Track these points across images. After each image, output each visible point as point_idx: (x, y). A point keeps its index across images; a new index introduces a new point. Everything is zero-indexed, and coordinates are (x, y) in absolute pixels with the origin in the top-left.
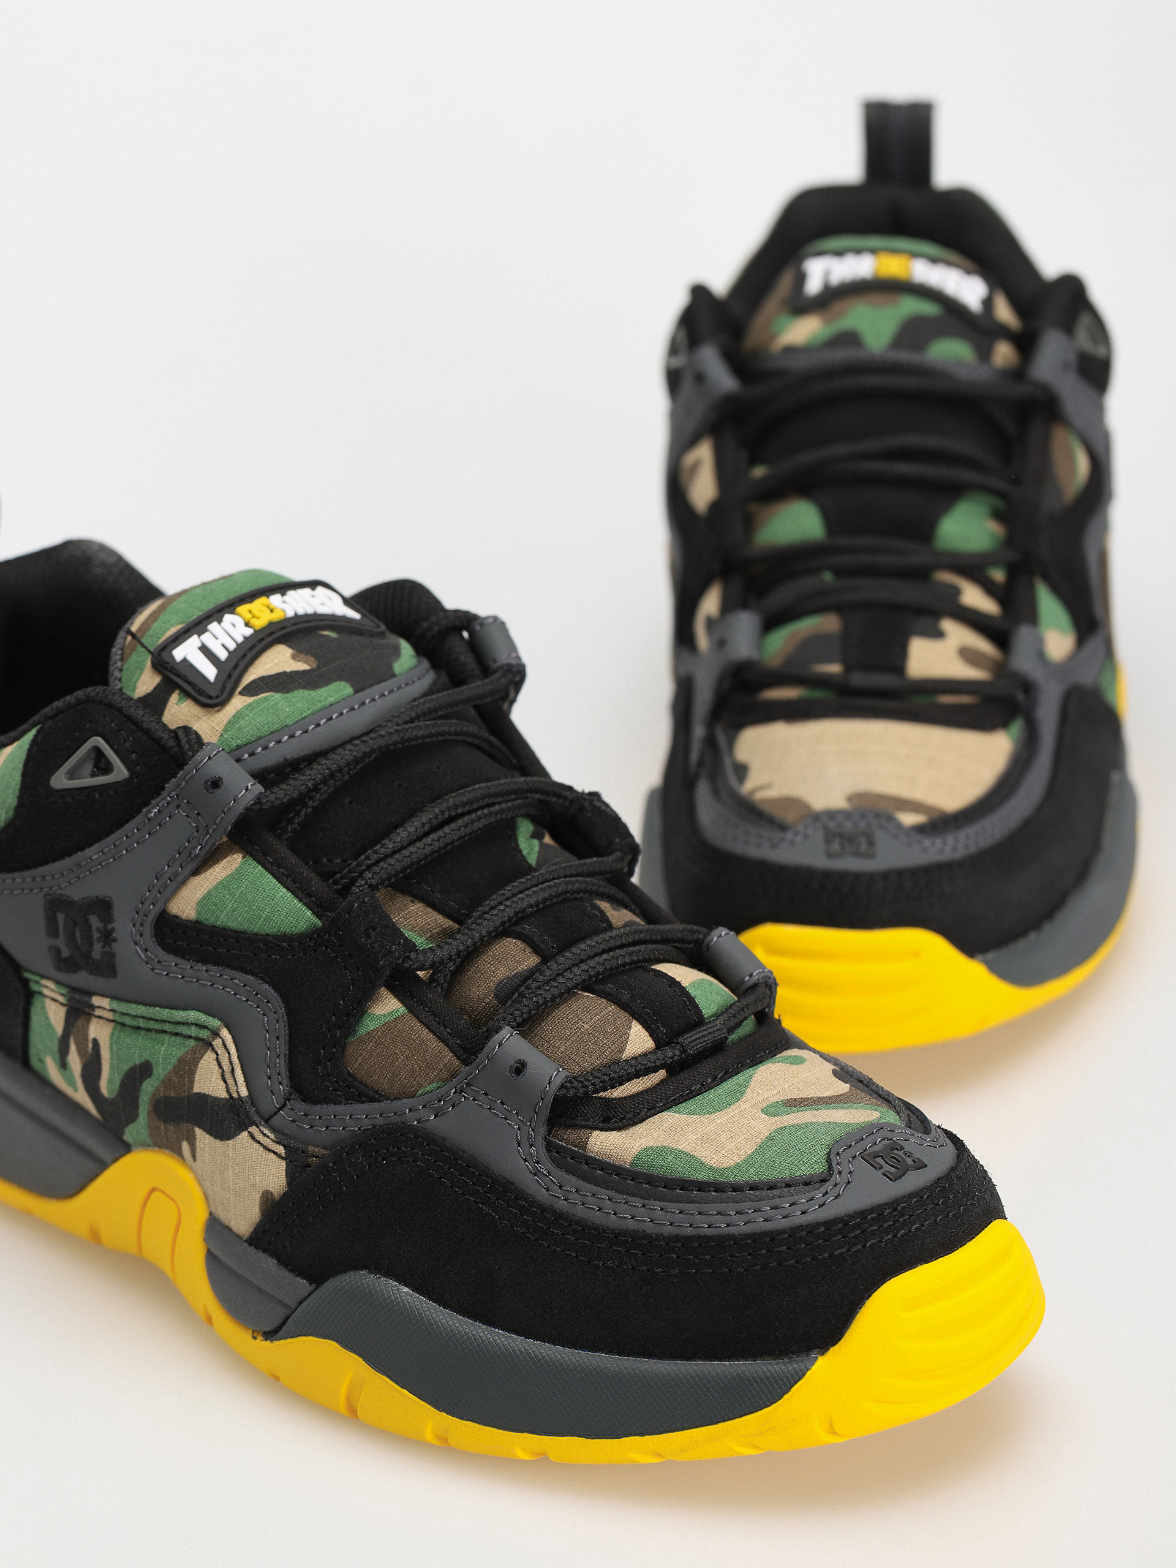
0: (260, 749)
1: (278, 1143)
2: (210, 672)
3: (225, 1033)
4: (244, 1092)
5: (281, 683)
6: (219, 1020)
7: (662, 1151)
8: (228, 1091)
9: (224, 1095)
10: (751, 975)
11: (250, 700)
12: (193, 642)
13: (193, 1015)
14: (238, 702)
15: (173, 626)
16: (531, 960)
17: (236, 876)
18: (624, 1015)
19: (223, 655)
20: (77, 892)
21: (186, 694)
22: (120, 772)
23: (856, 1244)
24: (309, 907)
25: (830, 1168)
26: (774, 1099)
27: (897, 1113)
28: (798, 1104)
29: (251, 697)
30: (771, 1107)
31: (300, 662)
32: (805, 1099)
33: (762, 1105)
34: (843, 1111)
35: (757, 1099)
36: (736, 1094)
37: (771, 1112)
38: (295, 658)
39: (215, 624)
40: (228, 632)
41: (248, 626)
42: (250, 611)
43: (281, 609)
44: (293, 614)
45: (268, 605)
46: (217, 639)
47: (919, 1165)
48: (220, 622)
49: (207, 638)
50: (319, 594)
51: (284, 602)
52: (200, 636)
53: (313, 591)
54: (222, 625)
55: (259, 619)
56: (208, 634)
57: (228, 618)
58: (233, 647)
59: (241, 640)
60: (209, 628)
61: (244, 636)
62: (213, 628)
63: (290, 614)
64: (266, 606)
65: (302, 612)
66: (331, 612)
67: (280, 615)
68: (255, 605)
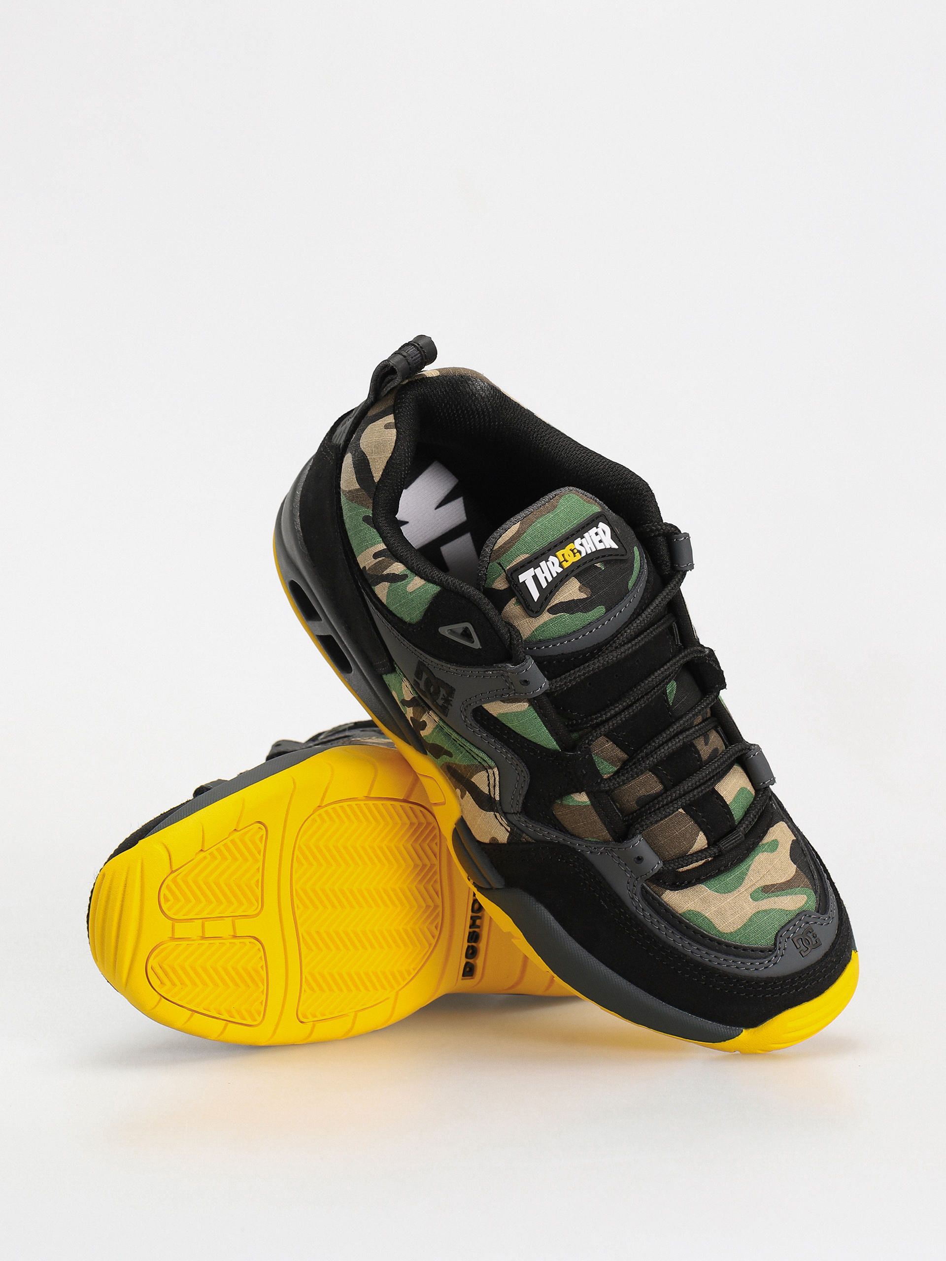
0: (551, 646)
1: (508, 826)
2: (535, 595)
3: (496, 770)
4: (497, 798)
5: (570, 607)
6: (494, 762)
7: (698, 914)
8: (489, 792)
9: (487, 792)
10: (764, 783)
11: (552, 616)
12: (530, 572)
13: (482, 755)
14: (546, 617)
15: (522, 553)
16: (659, 787)
17: (523, 713)
18: (696, 827)
19: (544, 584)
20: (438, 674)
21: (519, 602)
22: (477, 645)
23: (777, 994)
24: (556, 740)
25: (775, 944)
26: (758, 885)
27: (816, 893)
28: (769, 890)
29: (553, 614)
30: (755, 891)
31: (582, 592)
32: (773, 885)
33: (751, 890)
34: (789, 897)
35: (749, 885)
36: (741, 880)
37: (755, 897)
38: (580, 589)
39: (544, 562)
40: (549, 569)
41: (561, 565)
42: (563, 555)
43: (579, 552)
44: (585, 554)
45: (573, 550)
46: (543, 573)
47: (818, 944)
48: (547, 561)
49: (538, 570)
50: (599, 530)
51: (581, 545)
52: (534, 569)
53: (597, 528)
54: (547, 563)
55: (567, 561)
56: (539, 568)
57: (551, 558)
58: (550, 579)
59: (555, 575)
60: (540, 564)
61: (557, 573)
62: (543, 564)
63: (584, 554)
64: (572, 551)
65: (589, 552)
66: (604, 547)
67: (578, 557)
68: (567, 551)
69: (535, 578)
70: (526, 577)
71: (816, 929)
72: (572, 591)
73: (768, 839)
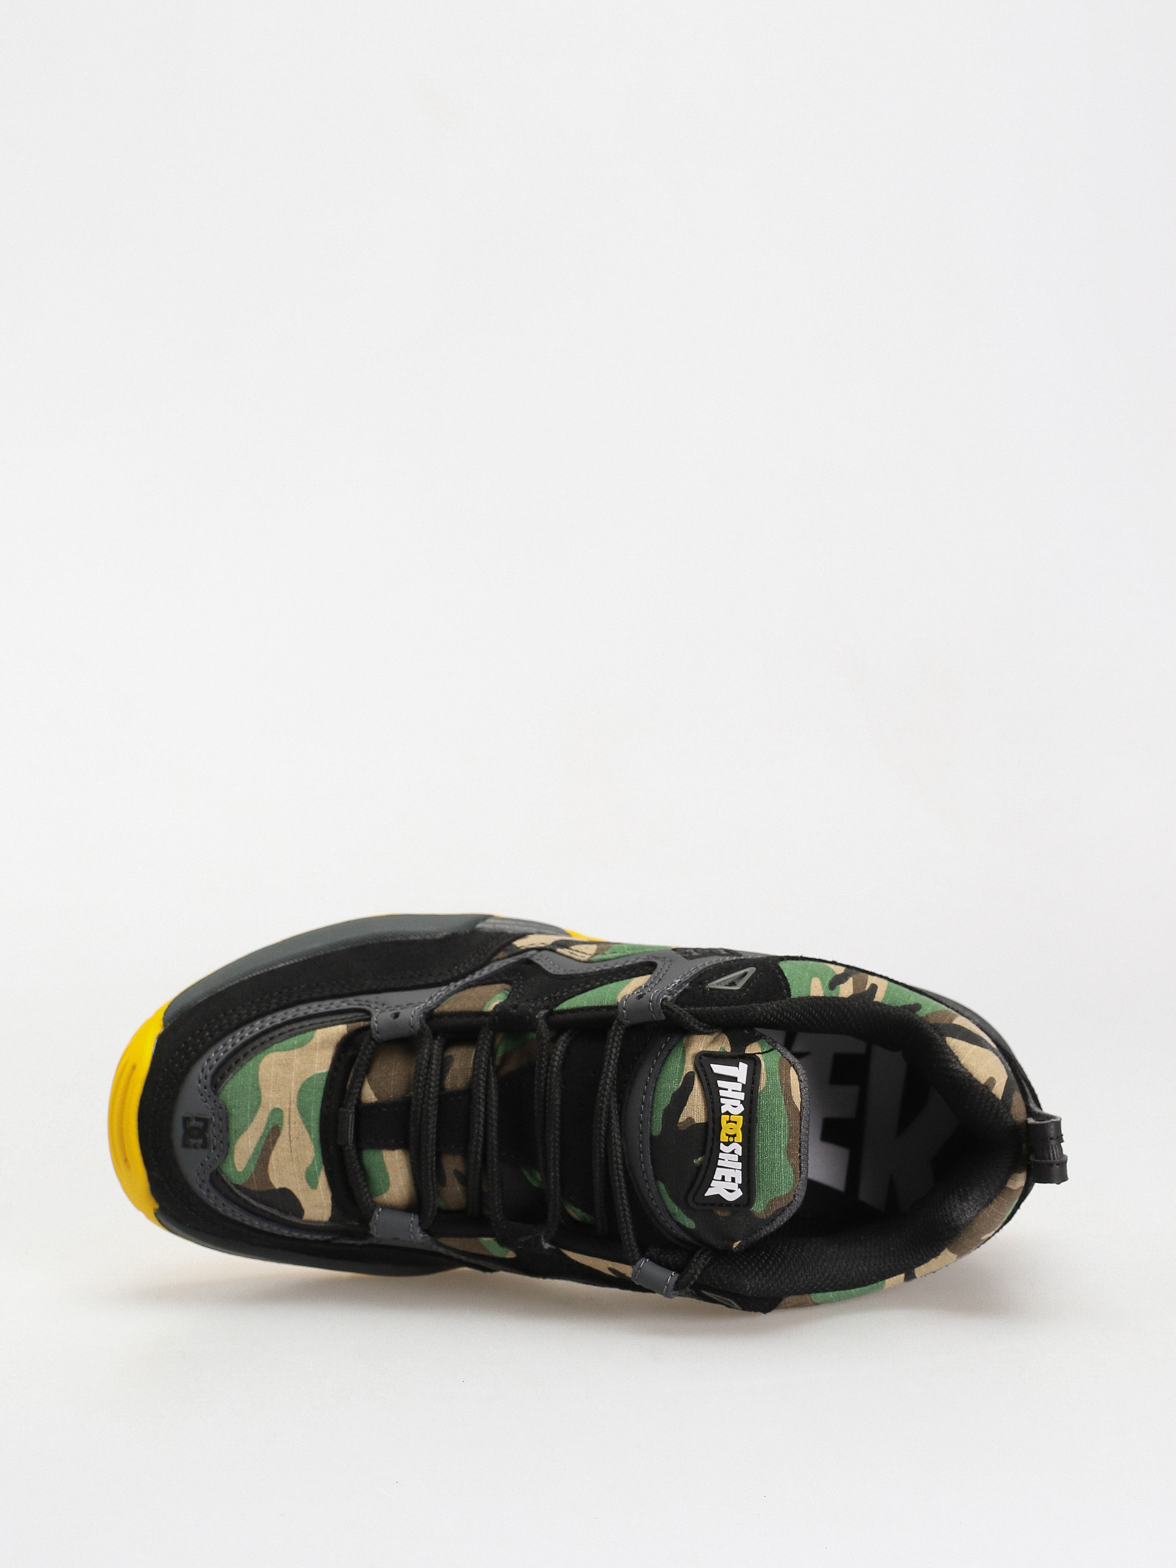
2: (717, 1069)
5: (681, 1097)
11: (685, 1073)
12: (743, 1078)
14: (689, 1067)
15: (767, 1084)
18: (384, 1100)
19: (721, 1084)
21: (723, 1052)
26: (286, 1126)
27: (237, 1186)
28: (273, 1134)
29: (686, 1075)
30: (281, 1118)
31: (687, 1119)
32: (274, 1143)
33: (286, 1114)
34: (251, 1151)
35: (293, 1119)
36: (303, 1112)
37: (277, 1113)
38: (690, 1119)
39: (743, 1099)
40: (732, 1100)
41: (727, 1113)
42: (735, 1122)
43: (727, 1144)
44: (721, 1149)
45: (734, 1138)
46: (733, 1091)
47: (186, 1145)
48: (742, 1102)
49: (739, 1087)
50: (734, 1186)
51: (733, 1152)
52: (743, 1085)
53: (739, 1185)
54: (739, 1101)
55: (727, 1122)
56: (740, 1090)
57: (741, 1108)
58: (722, 1093)
59: (722, 1101)
60: (743, 1094)
61: (723, 1104)
62: (742, 1096)
63: (722, 1147)
64: (734, 1136)
65: (721, 1155)
66: (714, 1178)
67: (723, 1138)
68: (737, 1129)
69: (734, 1079)
70: (741, 1071)
71: (202, 1153)
72: (695, 1109)
73: (322, 1179)
